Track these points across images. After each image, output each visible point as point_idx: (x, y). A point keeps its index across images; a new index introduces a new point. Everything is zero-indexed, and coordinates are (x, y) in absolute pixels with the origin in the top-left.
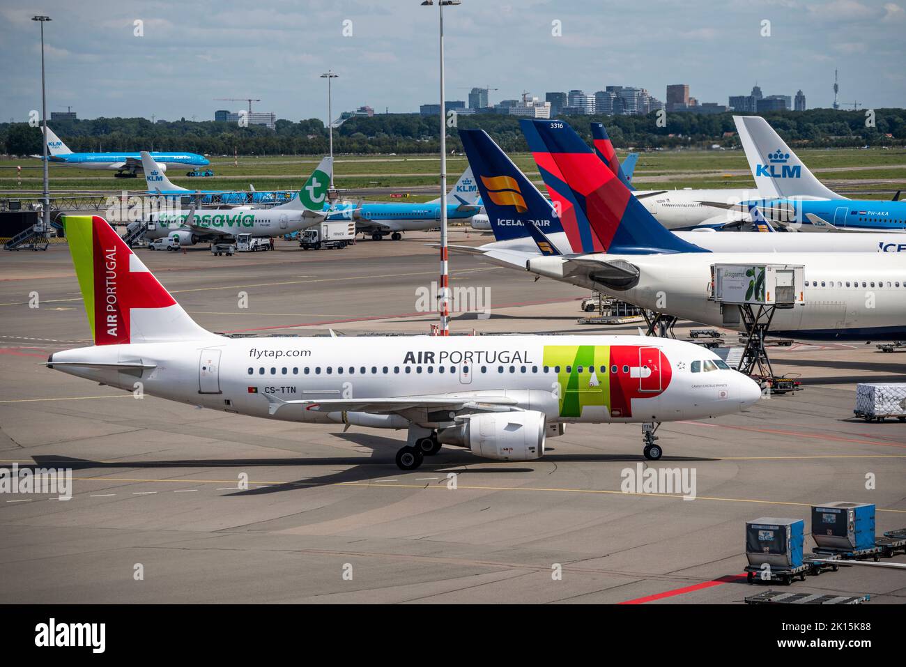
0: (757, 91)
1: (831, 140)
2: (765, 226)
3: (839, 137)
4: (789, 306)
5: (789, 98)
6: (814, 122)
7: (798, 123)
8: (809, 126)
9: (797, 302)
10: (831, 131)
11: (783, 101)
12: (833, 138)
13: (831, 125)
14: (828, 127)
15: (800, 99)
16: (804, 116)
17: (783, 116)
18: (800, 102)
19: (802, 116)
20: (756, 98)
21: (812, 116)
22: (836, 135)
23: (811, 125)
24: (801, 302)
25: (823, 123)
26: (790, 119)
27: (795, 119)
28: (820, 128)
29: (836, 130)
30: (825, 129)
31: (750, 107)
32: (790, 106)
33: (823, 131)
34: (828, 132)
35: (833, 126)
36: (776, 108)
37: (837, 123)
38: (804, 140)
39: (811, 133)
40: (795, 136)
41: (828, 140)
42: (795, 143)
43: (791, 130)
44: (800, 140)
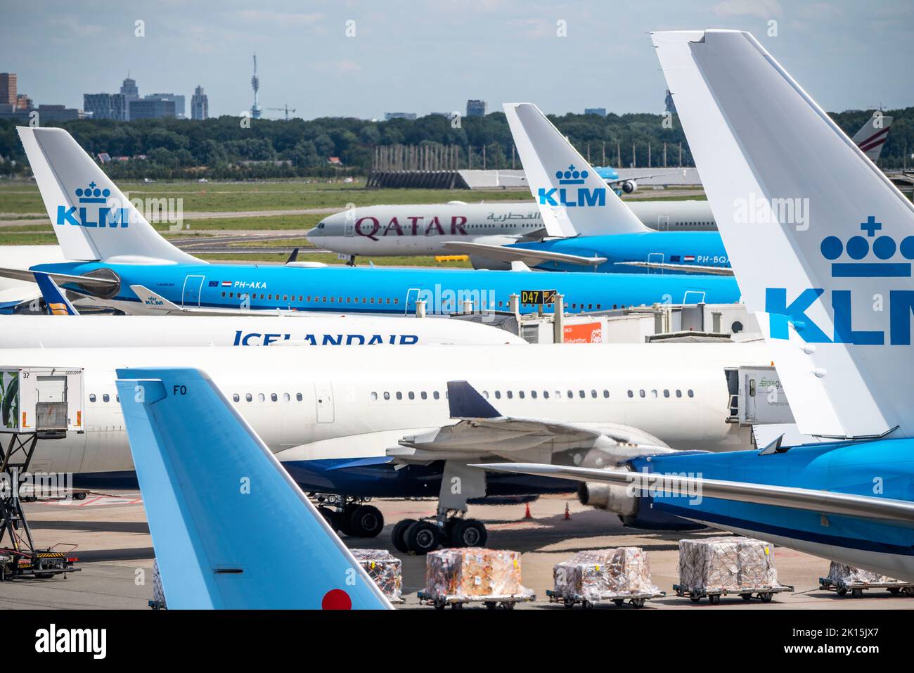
0: (129, 86)
1: (243, 167)
2: (62, 306)
3: (255, 163)
4: (59, 434)
5: (182, 98)
6: (217, 139)
7: (192, 138)
8: (209, 145)
9: (72, 427)
10: (244, 153)
11: (172, 104)
12: (247, 163)
13: (242, 142)
14: (240, 147)
15: (200, 100)
16: (201, 127)
17: (169, 129)
18: (199, 105)
19: (198, 129)
20: (129, 98)
21: (213, 129)
22: (250, 159)
23: (212, 141)
24: (79, 429)
25: (231, 139)
26: (179, 132)
27: (187, 133)
28: (226, 146)
29: (251, 151)
30: (235, 150)
31: (119, 113)
32: (183, 112)
33: (230, 152)
34: (238, 154)
35: (247, 144)
36: (160, 115)
37: (253, 140)
38: (200, 166)
39: (212, 156)
40: (186, 159)
41: (238, 167)
42: (184, 172)
43: (180, 151)
44: (194, 166)
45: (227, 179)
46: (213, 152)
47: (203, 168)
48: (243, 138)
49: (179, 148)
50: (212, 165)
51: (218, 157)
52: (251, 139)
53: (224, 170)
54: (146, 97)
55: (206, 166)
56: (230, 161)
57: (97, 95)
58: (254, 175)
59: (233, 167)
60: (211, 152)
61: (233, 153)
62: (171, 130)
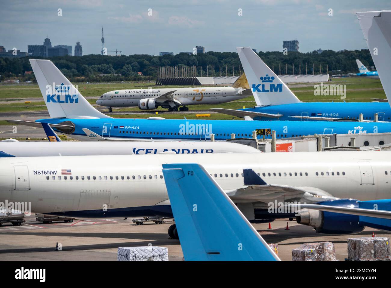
0: (47, 41)
1: (100, 77)
3: (106, 75)
5: (71, 47)
6: (88, 64)
7: (77, 64)
8: (85, 67)
10: (100, 70)
11: (66, 49)
12: (102, 75)
13: (100, 66)
14: (98, 68)
15: (79, 48)
17: (67, 60)
18: (78, 50)
20: (48, 47)
21: (87, 60)
22: (103, 73)
23: (87, 66)
25: (94, 64)
26: (71, 62)
27: (75, 62)
28: (92, 68)
29: (103, 70)
30: (96, 69)
31: (43, 54)
32: (71, 53)
33: (94, 70)
34: (98, 71)
35: (102, 67)
36: (61, 54)
37: (104, 65)
38: (82, 76)
39: (87, 72)
40: (75, 73)
41: (98, 77)
42: (75, 79)
43: (72, 70)
44: (79, 77)
45: (94, 82)
46: (87, 70)
47: (83, 77)
48: (100, 64)
49: (72, 69)
50: (87, 76)
51: (89, 73)
52: (103, 64)
53: (92, 78)
54: (55, 46)
55: (85, 76)
56: (95, 74)
57: (34, 46)
58: (106, 80)
59: (96, 77)
60: (86, 70)
61: (95, 71)
62: (68, 61)
